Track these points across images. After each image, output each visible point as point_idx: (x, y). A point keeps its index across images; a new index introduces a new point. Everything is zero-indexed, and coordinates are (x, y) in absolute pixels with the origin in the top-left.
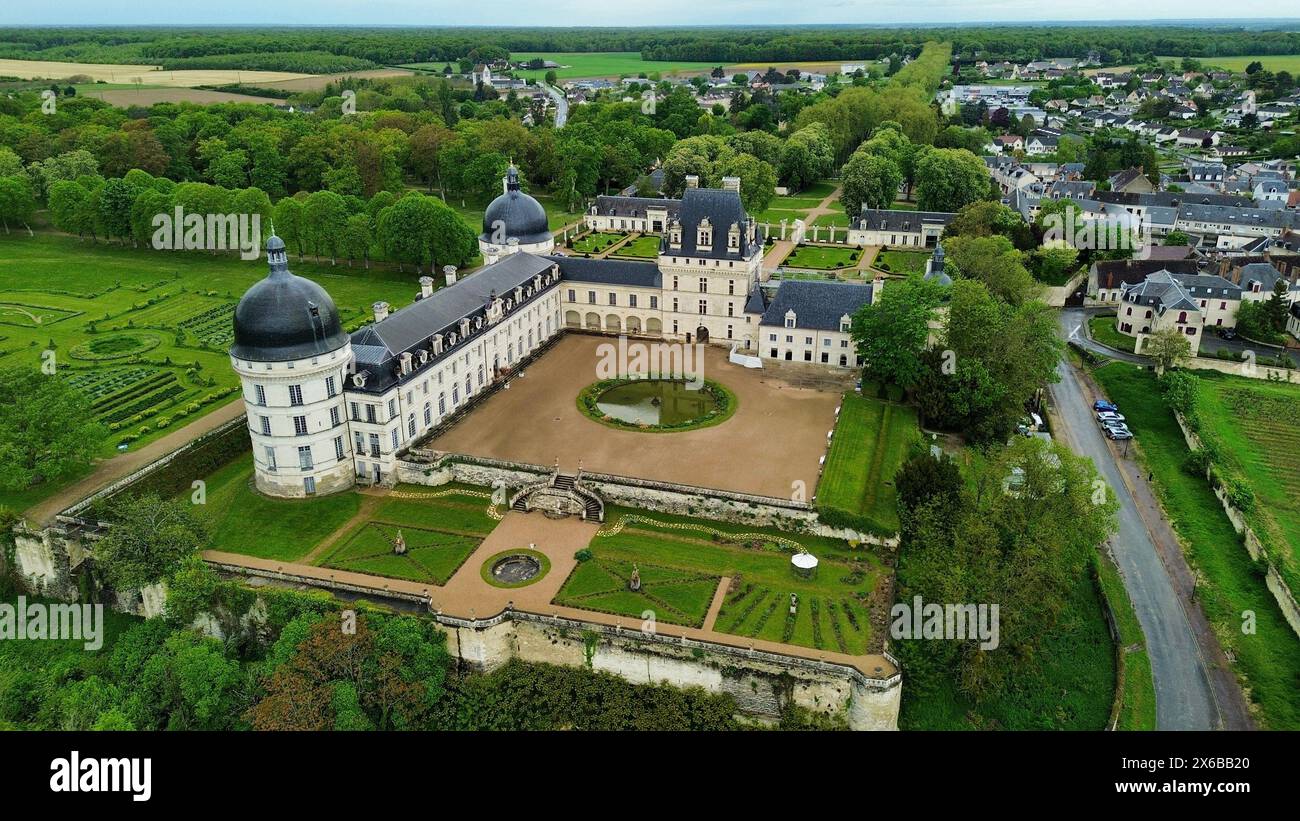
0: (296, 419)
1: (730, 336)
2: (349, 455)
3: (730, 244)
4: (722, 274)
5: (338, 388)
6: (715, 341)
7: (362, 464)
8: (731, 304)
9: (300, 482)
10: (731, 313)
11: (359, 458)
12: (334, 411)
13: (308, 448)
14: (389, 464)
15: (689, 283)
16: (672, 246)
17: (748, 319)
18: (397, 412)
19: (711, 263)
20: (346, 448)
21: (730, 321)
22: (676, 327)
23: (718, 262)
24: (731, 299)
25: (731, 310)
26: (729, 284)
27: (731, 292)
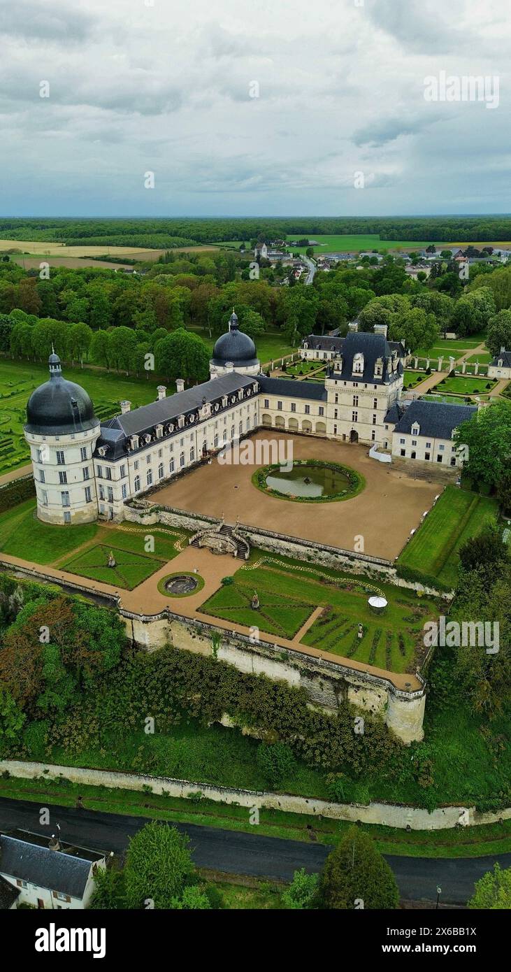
0: (60, 473)
1: (373, 438)
2: (94, 500)
3: (376, 372)
4: (369, 394)
5: (89, 455)
6: (363, 441)
7: (102, 506)
8: (375, 416)
9: (62, 515)
10: (374, 422)
11: (101, 502)
12: (86, 470)
13: (67, 493)
14: (119, 508)
15: (346, 399)
16: (335, 372)
17: (387, 427)
18: (126, 473)
19: (361, 385)
20: (92, 495)
21: (374, 427)
22: (335, 430)
23: (366, 385)
24: (375, 412)
25: (374, 419)
26: (373, 401)
27: (375, 407)
